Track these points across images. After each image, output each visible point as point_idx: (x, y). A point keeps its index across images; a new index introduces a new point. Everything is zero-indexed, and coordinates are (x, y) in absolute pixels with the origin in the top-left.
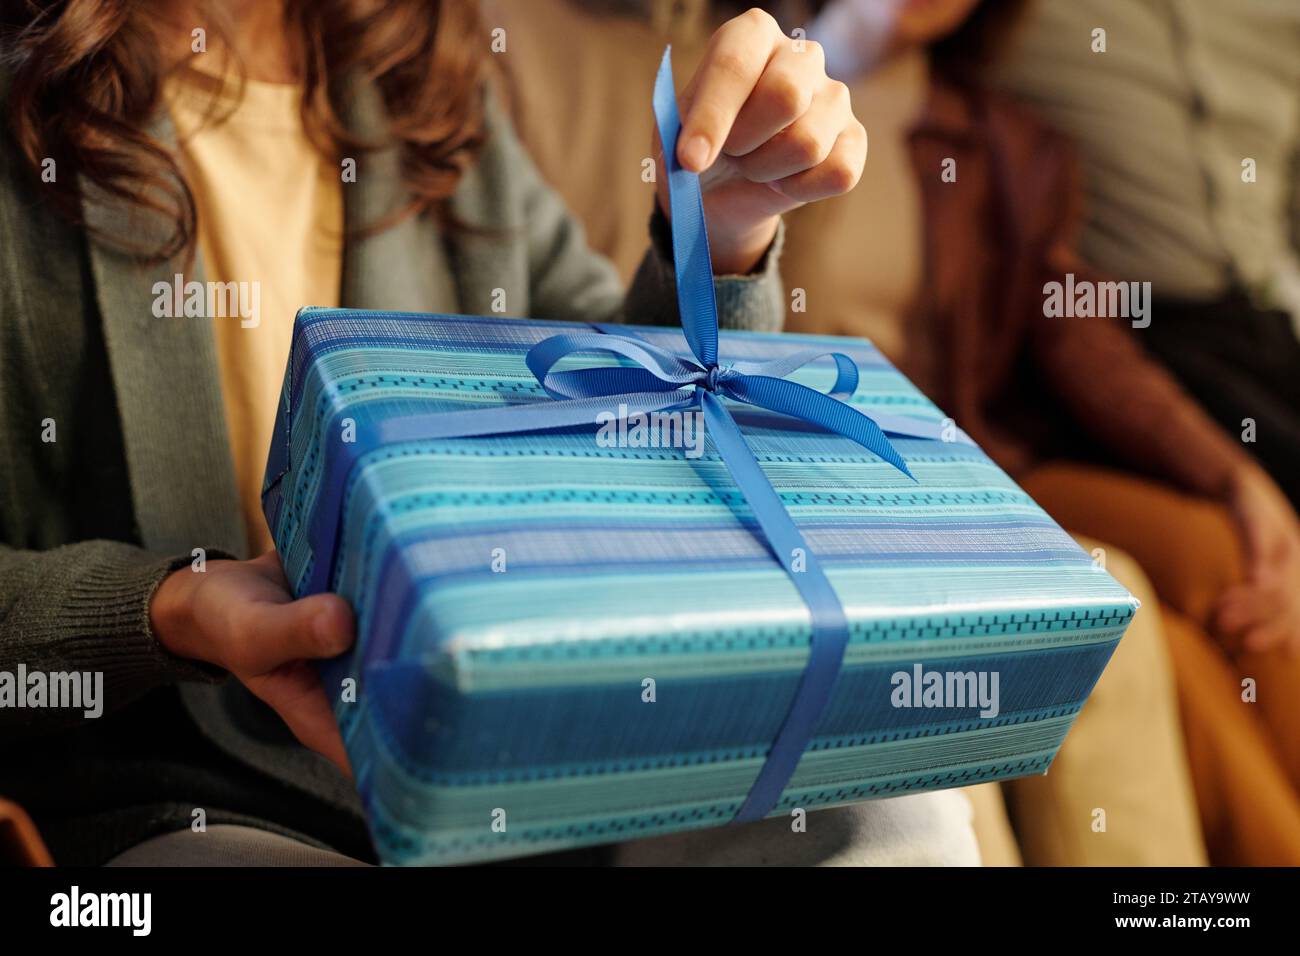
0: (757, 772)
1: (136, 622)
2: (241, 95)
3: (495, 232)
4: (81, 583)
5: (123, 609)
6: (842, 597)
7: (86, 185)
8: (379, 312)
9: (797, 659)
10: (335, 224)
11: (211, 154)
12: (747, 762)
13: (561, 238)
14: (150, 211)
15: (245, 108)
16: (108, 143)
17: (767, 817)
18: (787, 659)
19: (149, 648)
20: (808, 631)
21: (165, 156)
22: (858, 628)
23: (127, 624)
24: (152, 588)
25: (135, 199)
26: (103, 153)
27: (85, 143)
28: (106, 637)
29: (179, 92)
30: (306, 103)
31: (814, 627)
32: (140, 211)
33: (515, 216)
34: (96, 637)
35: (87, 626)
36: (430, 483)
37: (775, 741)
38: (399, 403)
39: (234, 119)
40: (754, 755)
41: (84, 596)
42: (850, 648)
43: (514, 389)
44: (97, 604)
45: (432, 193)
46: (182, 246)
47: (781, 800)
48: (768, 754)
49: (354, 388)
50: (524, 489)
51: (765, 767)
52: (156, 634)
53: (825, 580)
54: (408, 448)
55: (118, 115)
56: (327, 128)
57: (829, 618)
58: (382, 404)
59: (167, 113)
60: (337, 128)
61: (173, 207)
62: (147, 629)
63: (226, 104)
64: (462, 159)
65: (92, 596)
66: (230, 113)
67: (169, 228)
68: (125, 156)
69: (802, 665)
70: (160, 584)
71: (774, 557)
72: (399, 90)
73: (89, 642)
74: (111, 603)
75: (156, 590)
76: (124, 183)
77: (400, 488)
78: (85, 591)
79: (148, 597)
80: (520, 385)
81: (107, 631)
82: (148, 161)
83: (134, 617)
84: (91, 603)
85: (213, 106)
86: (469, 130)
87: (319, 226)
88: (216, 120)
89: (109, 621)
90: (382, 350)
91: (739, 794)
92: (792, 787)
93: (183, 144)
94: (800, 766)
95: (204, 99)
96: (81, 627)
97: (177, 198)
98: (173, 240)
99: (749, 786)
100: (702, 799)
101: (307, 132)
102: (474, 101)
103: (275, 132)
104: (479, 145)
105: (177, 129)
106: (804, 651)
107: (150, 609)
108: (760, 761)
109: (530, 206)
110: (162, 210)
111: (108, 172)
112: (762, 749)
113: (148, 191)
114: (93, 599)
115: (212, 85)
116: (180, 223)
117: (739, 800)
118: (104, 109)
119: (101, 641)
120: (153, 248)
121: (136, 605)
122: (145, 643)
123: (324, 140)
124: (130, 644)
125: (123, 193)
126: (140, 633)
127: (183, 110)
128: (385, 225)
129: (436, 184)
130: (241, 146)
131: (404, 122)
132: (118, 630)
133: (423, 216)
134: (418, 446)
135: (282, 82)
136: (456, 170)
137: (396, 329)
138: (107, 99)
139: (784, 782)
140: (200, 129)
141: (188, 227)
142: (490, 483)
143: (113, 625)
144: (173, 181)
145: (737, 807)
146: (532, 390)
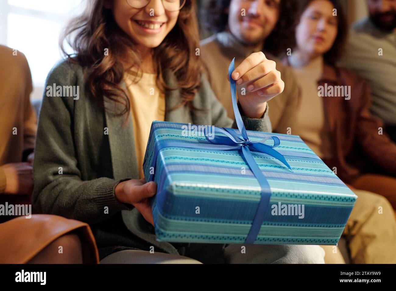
0: (249, 228)
1: (111, 193)
2: (142, 76)
3: (204, 110)
4: (100, 185)
5: (109, 190)
6: (270, 185)
7: (105, 98)
8: (171, 122)
9: (258, 198)
10: (163, 108)
11: (134, 90)
12: (246, 225)
13: (221, 114)
14: (119, 104)
15: (143, 79)
16: (110, 88)
17: (254, 243)
18: (255, 198)
19: (114, 199)
20: (260, 192)
21: (123, 91)
22: (274, 193)
23: (109, 193)
24: (115, 185)
25: (116, 101)
26: (108, 90)
27: (105, 88)
28: (105, 197)
29: (127, 76)
30: (157, 78)
31: (262, 191)
32: (117, 103)
33: (209, 106)
34: (102, 197)
35: (100, 195)
36: (175, 155)
37: (253, 220)
38: (171, 140)
39: (140, 82)
40: (248, 223)
41: (100, 188)
42: (272, 197)
43: (200, 139)
44: (103, 190)
45: (188, 100)
46: (126, 112)
47: (257, 238)
48: (252, 224)
49: (162, 136)
50: (197, 158)
51: (251, 227)
52: (115, 196)
53: (267, 182)
54: (171, 148)
55: (113, 82)
56: (162, 84)
57: (266, 190)
58: (168, 140)
59: (124, 81)
60: (165, 85)
61: (124, 102)
62: (114, 194)
63: (138, 79)
64: (195, 91)
65: (102, 188)
66: (139, 80)
67: (123, 107)
68: (113, 91)
69: (259, 200)
70: (117, 185)
71: (255, 176)
72: (181, 75)
73: (101, 199)
74: (106, 189)
75: (116, 186)
76: (113, 97)
77: (168, 155)
78: (101, 187)
79: (114, 187)
80: (202, 138)
81: (105, 195)
82: (119, 92)
83: (111, 192)
84: (102, 190)
85: (135, 79)
86: (197, 84)
87: (159, 108)
88: (135, 82)
89: (105, 193)
90: (170, 129)
91: (245, 234)
92: (260, 235)
93: (127, 88)
94: (261, 229)
95: (133, 77)
96: (99, 195)
97: (125, 100)
98: (124, 110)
99: (248, 232)
100: (236, 234)
101: (157, 85)
102: (199, 76)
103: (149, 85)
104: (200, 87)
105: (126, 84)
106: (260, 197)
107: (115, 190)
108: (250, 225)
109: (213, 106)
110: (122, 103)
111: (110, 95)
112: (250, 222)
113: (119, 99)
114: (102, 189)
115: (135, 74)
116: (126, 106)
117: (246, 236)
118: (110, 80)
119: (104, 198)
120: (119, 112)
121: (111, 189)
122: (113, 198)
123: (161, 88)
124: (110, 199)
125: (112, 99)
126: (112, 195)
127: (128, 80)
128: (176, 108)
129: (189, 98)
130: (141, 88)
131: (181, 82)
132: (107, 195)
133: (185, 106)
134: (173, 148)
135: (152, 73)
136: (193, 94)
137: (175, 126)
138: (110, 78)
139: (257, 233)
140: (131, 84)
141: (128, 108)
142: (189, 156)
143: (106, 194)
144: (124, 96)
145: (245, 238)
146: (204, 140)
